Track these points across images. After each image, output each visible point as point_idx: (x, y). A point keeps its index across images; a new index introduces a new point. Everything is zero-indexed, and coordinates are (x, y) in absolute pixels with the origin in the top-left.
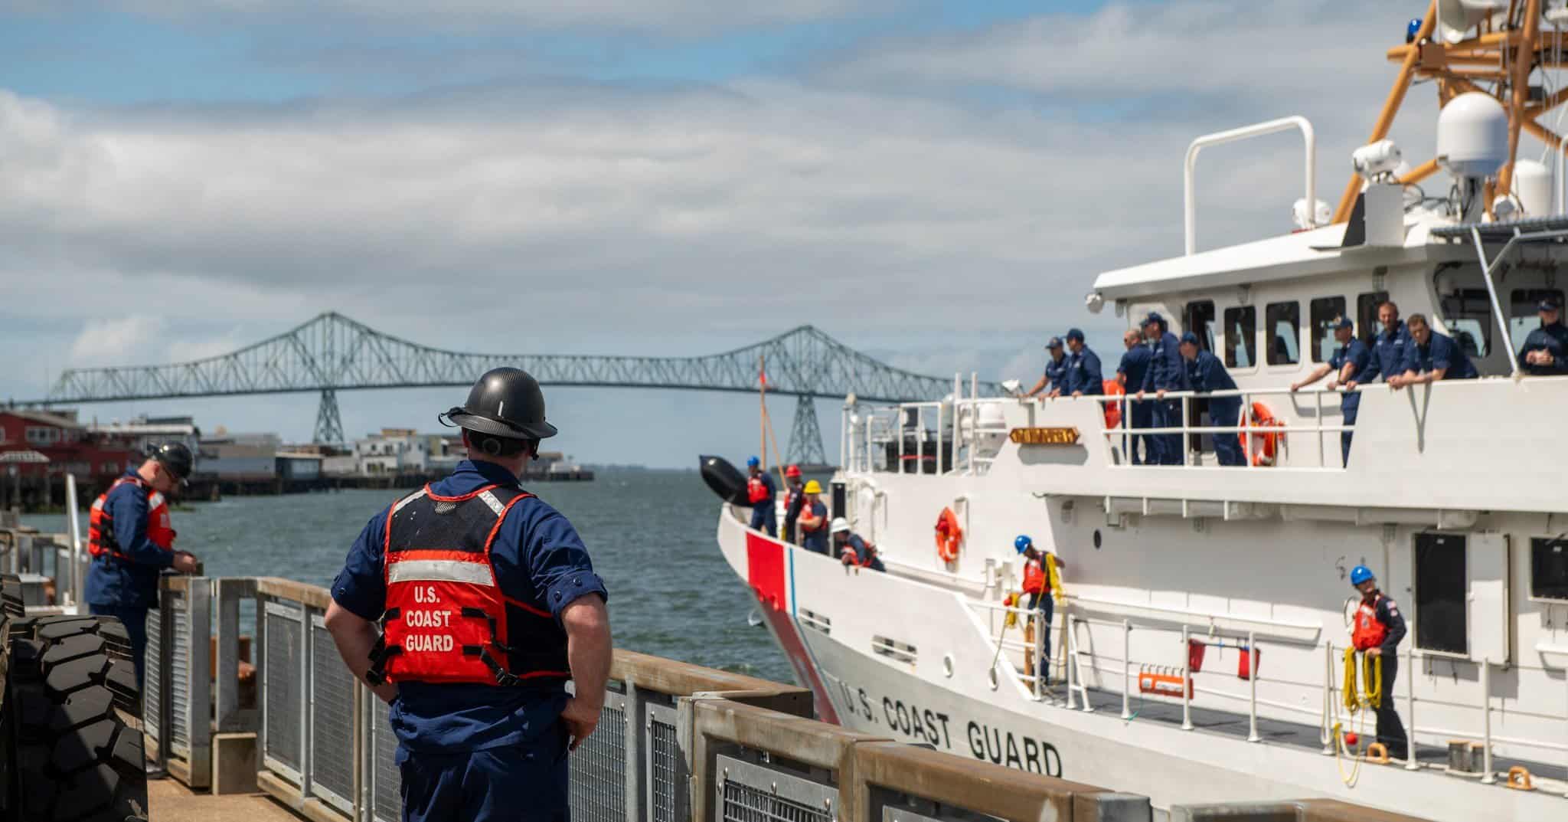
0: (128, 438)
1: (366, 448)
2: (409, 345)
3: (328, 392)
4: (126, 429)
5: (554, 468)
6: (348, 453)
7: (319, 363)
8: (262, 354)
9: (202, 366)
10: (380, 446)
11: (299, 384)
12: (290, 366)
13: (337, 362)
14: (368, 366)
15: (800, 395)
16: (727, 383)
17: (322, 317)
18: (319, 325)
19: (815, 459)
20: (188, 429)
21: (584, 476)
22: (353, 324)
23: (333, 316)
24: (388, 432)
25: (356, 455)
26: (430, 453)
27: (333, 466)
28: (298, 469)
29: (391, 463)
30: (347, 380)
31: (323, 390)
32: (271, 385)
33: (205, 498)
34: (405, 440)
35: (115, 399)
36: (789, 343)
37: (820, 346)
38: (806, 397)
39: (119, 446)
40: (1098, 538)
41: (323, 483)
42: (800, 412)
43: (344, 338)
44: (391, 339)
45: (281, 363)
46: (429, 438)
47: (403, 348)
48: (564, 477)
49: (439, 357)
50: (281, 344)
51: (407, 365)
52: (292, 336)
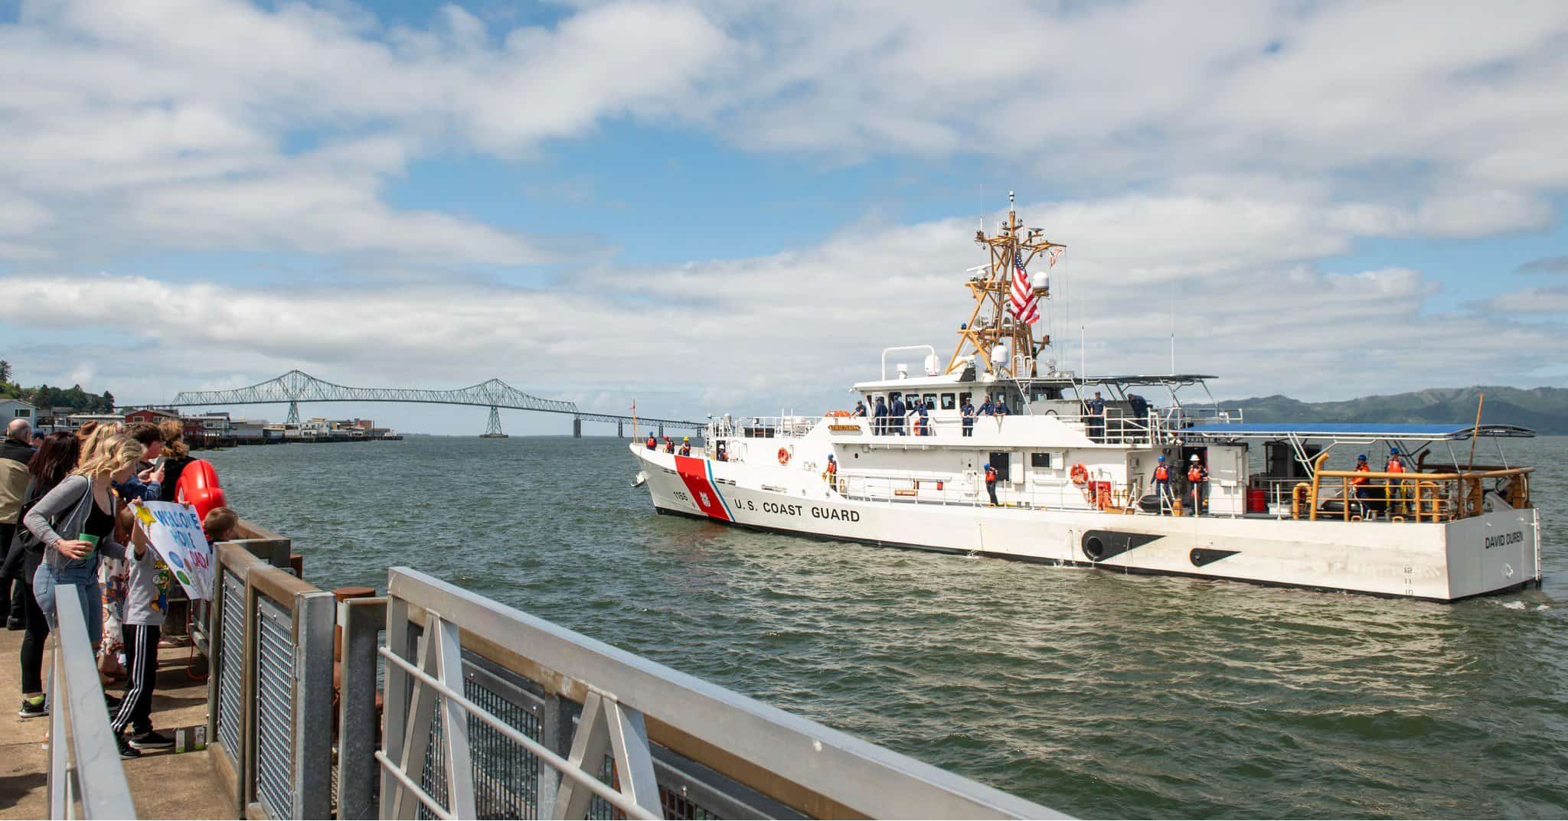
0: (197, 421)
1: (304, 426)
2: (329, 384)
3: (293, 403)
4: (198, 417)
5: (386, 435)
6: (297, 428)
7: (290, 391)
8: (265, 387)
9: (240, 392)
10: (310, 426)
11: (281, 399)
12: (277, 390)
13: (298, 391)
14: (310, 392)
15: (492, 406)
16: (462, 401)
17: (292, 372)
18: (290, 376)
19: (498, 432)
20: (225, 418)
21: (399, 438)
22: (305, 375)
23: (297, 371)
24: (315, 420)
25: (300, 429)
26: (331, 428)
27: (289, 433)
28: (274, 434)
29: (314, 432)
30: (302, 398)
31: (291, 402)
32: (269, 399)
33: (231, 446)
34: (321, 423)
35: (202, 404)
36: (488, 385)
37: (501, 387)
38: (494, 407)
39: (193, 424)
40: (856, 456)
41: (284, 440)
42: (492, 413)
43: (301, 381)
44: (321, 381)
45: (274, 390)
46: (331, 422)
47: (326, 385)
48: (390, 438)
49: (341, 389)
50: (274, 383)
51: (328, 393)
52: (279, 379)
